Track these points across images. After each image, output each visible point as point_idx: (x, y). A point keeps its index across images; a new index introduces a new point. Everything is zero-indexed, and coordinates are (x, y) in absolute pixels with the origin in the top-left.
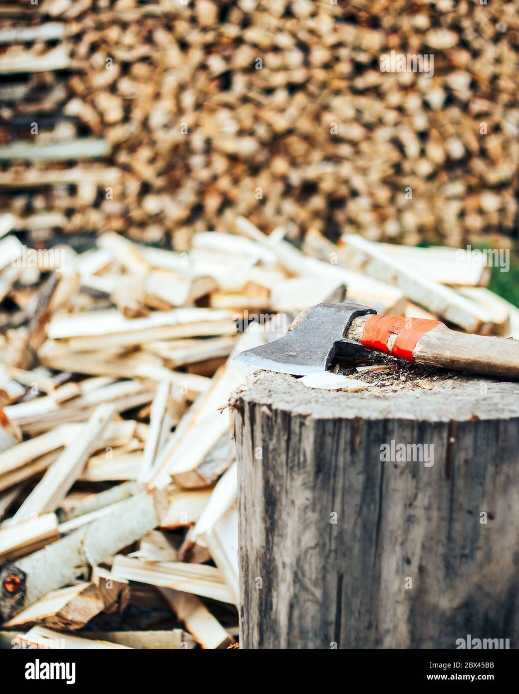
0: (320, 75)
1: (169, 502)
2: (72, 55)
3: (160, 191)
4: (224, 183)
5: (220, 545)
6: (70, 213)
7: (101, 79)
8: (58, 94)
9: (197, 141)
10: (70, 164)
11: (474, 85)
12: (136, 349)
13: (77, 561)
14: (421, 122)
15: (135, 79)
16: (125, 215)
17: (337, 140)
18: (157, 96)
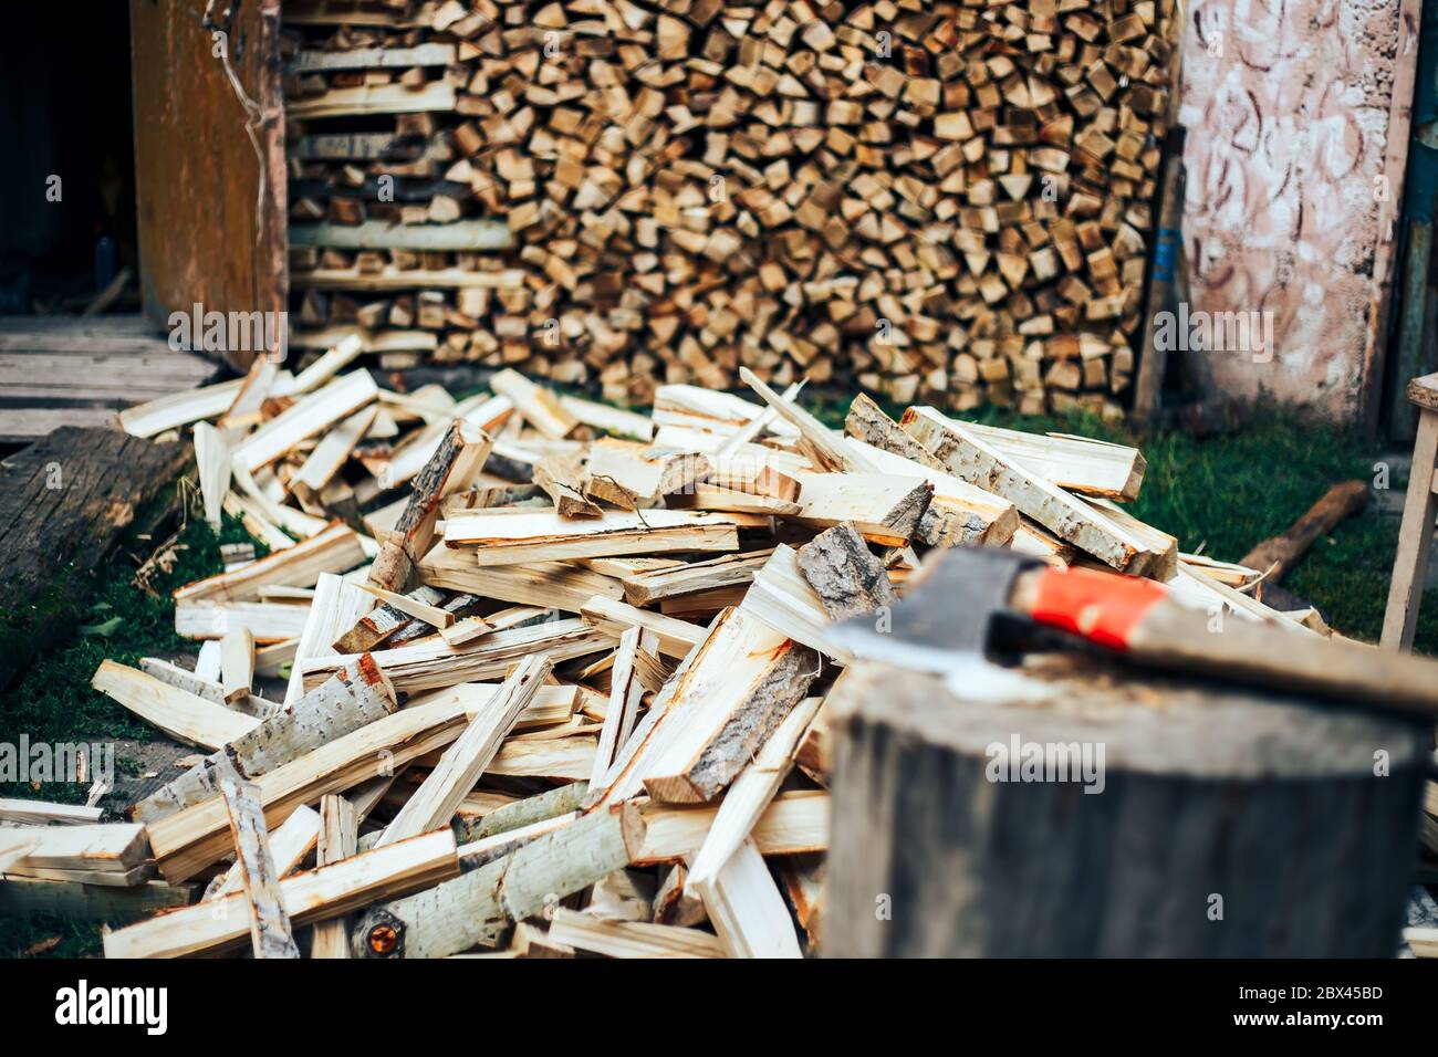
0: (840, 141)
1: (645, 826)
2: (460, 92)
3: (585, 307)
4: (684, 298)
5: (723, 898)
6: (443, 333)
7: (505, 132)
8: (439, 151)
9: (647, 233)
10: (450, 258)
11: (1074, 168)
12: (581, 568)
13: (489, 909)
14: (991, 221)
15: (557, 134)
16: (530, 340)
17: (864, 242)
18: (590, 162)
